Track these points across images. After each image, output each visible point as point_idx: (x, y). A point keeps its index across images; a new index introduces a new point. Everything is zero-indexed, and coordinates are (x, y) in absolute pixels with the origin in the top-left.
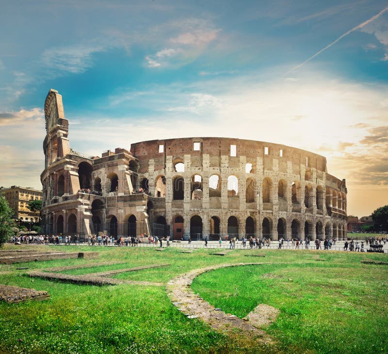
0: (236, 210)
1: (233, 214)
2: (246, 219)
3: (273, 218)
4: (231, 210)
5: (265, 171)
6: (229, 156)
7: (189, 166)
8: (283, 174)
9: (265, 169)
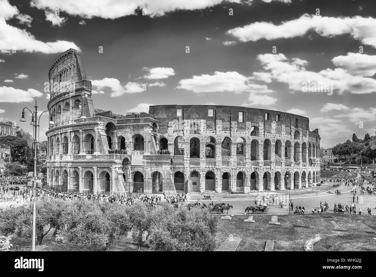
0: (243, 167)
1: (241, 170)
2: (251, 174)
3: (271, 172)
4: (239, 167)
5: (265, 134)
6: (238, 122)
7: (205, 130)
8: (279, 135)
9: (266, 132)
